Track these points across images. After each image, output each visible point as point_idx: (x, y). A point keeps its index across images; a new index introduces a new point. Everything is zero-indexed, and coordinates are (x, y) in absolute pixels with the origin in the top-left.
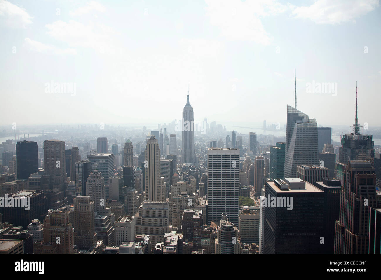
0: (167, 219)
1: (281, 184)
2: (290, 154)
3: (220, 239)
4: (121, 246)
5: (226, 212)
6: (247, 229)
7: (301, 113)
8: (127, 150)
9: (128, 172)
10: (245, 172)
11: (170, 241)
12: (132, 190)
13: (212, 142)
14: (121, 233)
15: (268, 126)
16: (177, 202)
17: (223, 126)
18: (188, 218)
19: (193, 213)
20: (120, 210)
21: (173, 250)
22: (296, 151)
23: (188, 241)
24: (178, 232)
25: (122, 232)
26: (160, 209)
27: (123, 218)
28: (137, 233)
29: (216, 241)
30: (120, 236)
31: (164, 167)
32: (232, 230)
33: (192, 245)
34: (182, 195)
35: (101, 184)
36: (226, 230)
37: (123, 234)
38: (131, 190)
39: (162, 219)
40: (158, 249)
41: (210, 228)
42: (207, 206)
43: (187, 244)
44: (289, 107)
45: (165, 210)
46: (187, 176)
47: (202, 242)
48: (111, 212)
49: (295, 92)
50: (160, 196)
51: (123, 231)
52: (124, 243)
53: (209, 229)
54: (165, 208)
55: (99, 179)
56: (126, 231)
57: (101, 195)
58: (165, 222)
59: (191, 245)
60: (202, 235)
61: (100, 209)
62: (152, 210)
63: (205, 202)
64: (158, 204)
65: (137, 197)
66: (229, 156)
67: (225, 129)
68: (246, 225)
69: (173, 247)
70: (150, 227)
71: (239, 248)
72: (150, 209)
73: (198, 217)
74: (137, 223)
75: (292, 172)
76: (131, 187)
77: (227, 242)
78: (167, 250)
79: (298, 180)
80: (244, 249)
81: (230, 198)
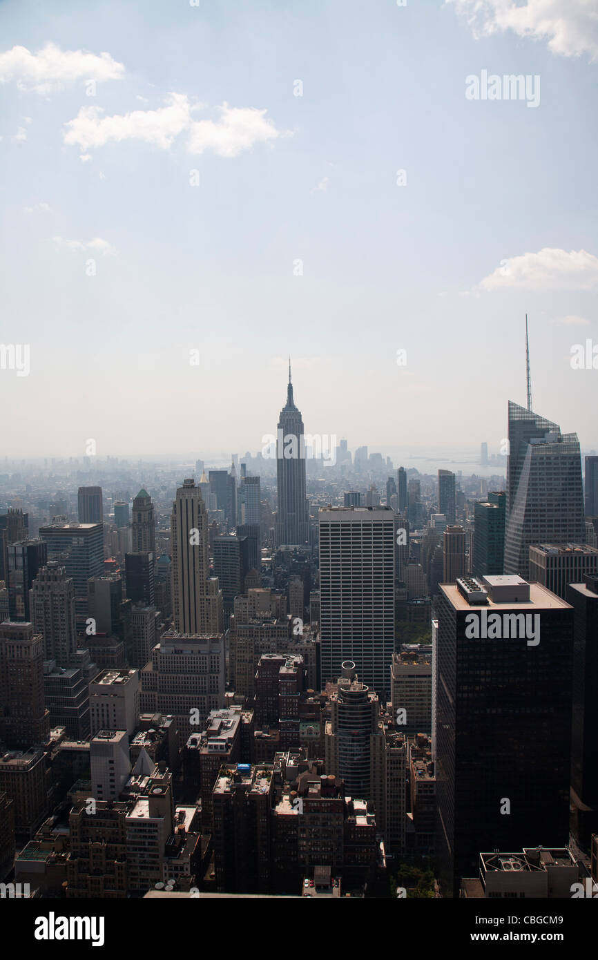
0: (217, 677)
1: (471, 591)
2: (516, 517)
3: (335, 724)
4: (96, 739)
5: (354, 659)
6: (410, 700)
7: (541, 421)
8: (140, 515)
9: (135, 567)
10: (419, 565)
11: (219, 729)
12: (146, 610)
13: (348, 494)
14: (103, 710)
15: (493, 456)
16: (246, 635)
17: (384, 456)
18: (270, 674)
19: (282, 663)
20: (112, 655)
21: (225, 750)
22: (530, 510)
23: (271, 728)
24: (246, 707)
25: (105, 708)
26: (202, 652)
27: (109, 674)
28: (144, 711)
29: (329, 727)
30: (101, 716)
31: (227, 554)
32: (366, 701)
33: (277, 739)
34: (259, 618)
35: (63, 595)
36: (351, 702)
37: (108, 711)
38: (143, 609)
39: (206, 676)
40: (193, 747)
41: (321, 697)
42: (317, 645)
43: (267, 735)
44: (512, 406)
45: (213, 655)
46: (286, 575)
47: (301, 731)
48: (89, 660)
49: (528, 369)
50: (208, 621)
51: (107, 705)
52: (104, 734)
53: (318, 700)
54: (213, 651)
55: (59, 582)
56: (114, 705)
57: (64, 620)
58: (212, 684)
59: (274, 738)
60: (301, 714)
61: (63, 653)
62: (182, 655)
63: (315, 636)
64: (196, 641)
65: (160, 626)
66: (370, 525)
67: (390, 464)
68: (408, 689)
69: (224, 744)
70: (177, 695)
71: (381, 744)
72: (179, 653)
73: (291, 671)
74: (145, 686)
75: (520, 562)
76: (143, 601)
77: (353, 731)
78: (210, 750)
79: (514, 580)
80: (393, 746)
81: (373, 627)
